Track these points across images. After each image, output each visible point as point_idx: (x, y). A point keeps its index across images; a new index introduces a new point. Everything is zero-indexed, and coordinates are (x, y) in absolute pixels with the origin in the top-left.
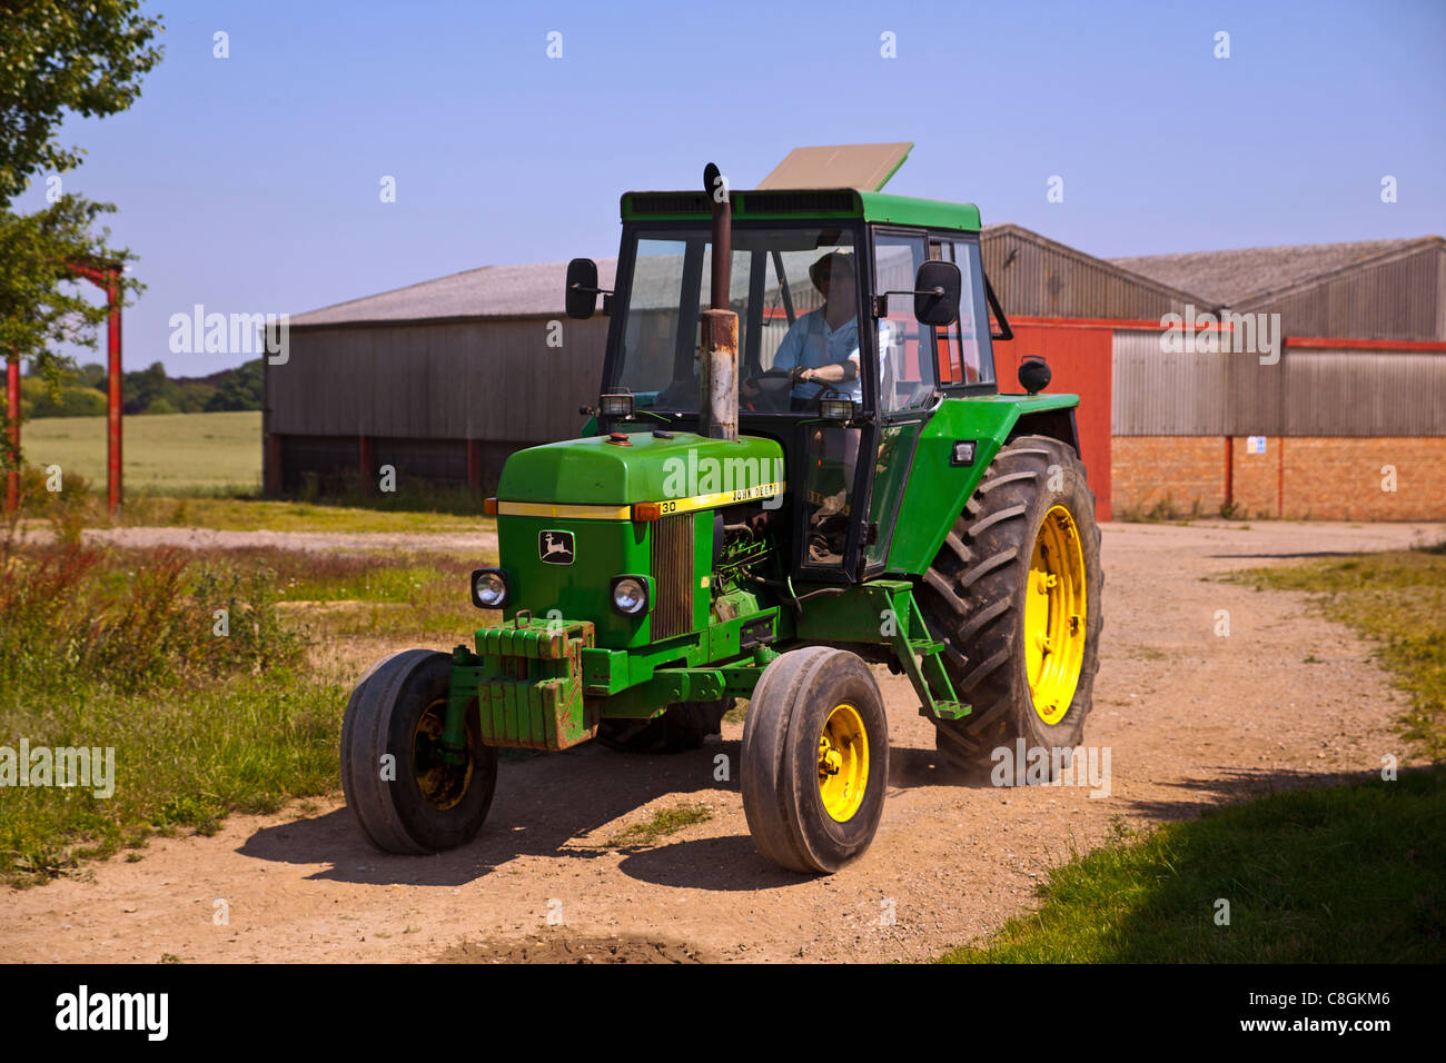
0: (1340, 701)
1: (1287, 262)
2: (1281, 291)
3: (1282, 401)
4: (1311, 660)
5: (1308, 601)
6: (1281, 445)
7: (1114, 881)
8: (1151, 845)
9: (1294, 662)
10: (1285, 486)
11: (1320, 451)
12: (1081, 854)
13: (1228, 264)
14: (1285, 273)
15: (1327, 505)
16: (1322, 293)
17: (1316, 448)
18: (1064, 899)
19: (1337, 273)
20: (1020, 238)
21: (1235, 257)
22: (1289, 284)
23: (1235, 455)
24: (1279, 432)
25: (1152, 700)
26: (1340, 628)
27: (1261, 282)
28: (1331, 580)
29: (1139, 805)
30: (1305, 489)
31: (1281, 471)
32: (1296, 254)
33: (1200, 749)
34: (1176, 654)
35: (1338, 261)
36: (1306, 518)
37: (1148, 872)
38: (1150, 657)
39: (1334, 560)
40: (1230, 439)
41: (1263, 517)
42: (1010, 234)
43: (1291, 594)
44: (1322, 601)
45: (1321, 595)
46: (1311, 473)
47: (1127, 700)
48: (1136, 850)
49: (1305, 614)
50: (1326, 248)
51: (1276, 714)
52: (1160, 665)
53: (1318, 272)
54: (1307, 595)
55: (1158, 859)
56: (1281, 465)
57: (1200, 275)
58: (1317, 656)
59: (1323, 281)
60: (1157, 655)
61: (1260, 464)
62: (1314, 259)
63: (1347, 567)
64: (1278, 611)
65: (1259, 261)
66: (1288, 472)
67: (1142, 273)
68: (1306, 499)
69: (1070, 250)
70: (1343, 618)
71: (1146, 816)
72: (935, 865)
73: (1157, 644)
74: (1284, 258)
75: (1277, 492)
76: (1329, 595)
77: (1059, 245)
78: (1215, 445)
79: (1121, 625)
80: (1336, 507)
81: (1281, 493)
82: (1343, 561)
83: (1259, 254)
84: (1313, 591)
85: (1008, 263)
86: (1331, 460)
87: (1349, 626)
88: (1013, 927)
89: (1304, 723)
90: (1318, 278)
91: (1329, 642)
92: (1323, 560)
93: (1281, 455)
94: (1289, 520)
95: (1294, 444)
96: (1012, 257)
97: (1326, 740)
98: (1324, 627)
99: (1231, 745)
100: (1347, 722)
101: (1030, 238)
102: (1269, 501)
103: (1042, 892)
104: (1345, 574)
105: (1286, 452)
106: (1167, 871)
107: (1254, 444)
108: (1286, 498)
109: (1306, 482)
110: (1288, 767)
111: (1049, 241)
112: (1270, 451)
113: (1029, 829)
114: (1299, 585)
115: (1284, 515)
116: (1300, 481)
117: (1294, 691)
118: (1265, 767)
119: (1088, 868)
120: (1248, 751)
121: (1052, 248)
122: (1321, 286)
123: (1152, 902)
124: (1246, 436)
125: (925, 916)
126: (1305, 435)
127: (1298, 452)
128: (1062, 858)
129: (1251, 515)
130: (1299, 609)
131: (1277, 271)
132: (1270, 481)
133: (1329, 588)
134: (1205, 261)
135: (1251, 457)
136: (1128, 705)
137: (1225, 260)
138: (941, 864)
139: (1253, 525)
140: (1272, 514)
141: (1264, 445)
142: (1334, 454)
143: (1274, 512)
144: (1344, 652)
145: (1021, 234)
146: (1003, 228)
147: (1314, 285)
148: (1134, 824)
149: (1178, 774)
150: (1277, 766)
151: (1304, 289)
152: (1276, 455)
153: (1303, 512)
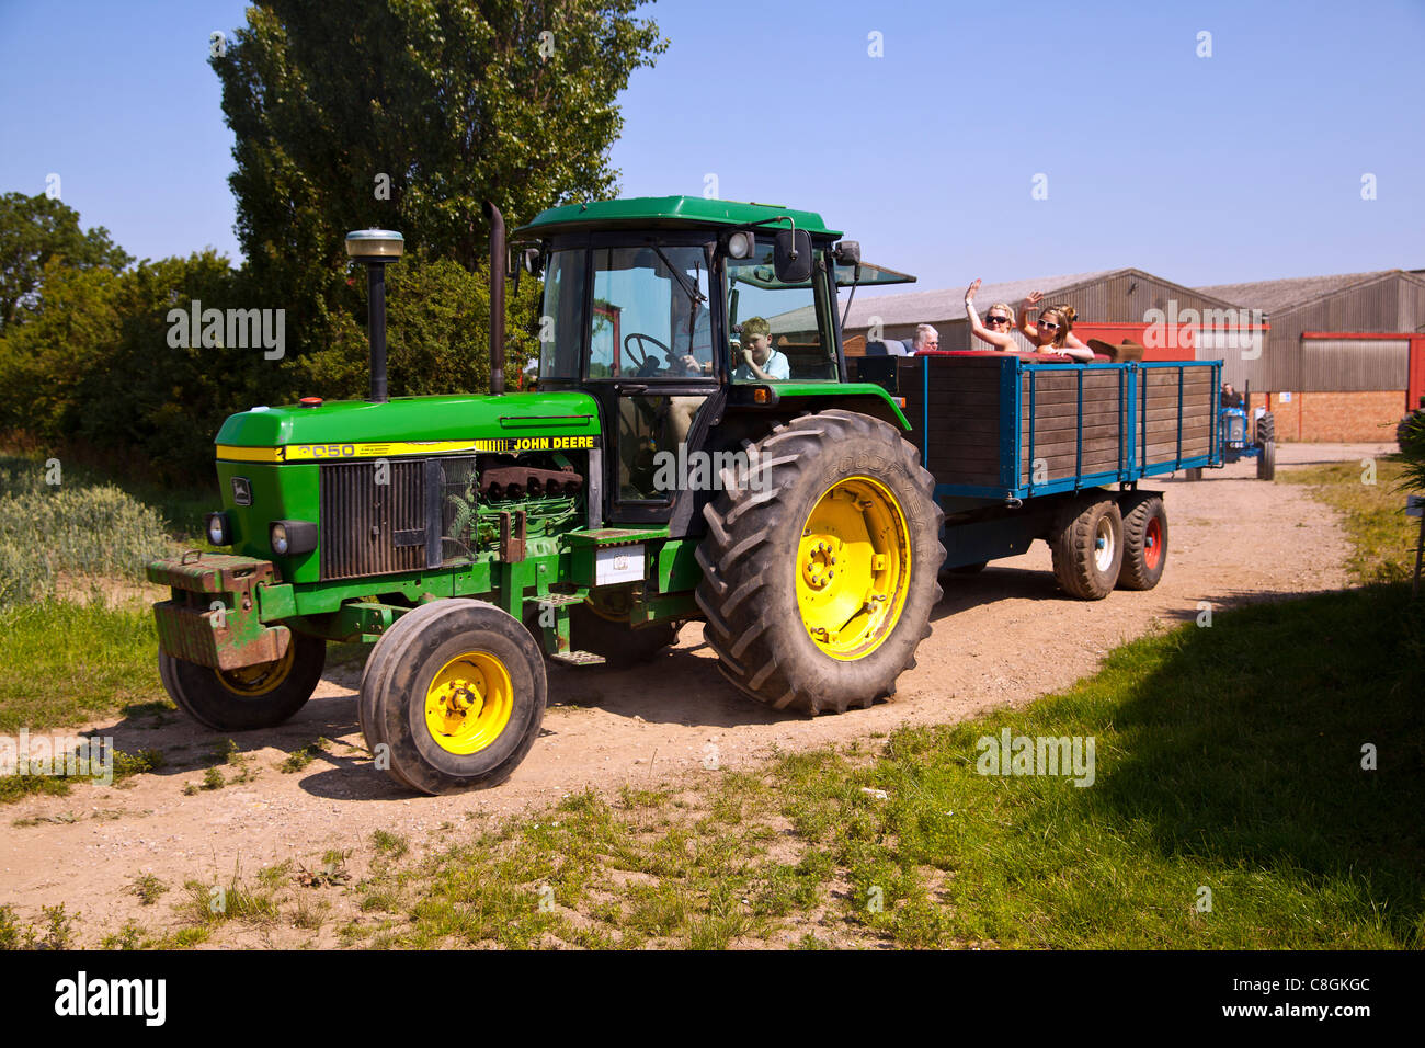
0: (1311, 550)
1: (1304, 287)
2: (1300, 305)
3: (1301, 370)
4: (1300, 525)
5: (1305, 490)
6: (1300, 398)
7: (1144, 656)
8: (1170, 636)
9: (1289, 526)
10: (1303, 423)
11: (1324, 401)
12: (1127, 641)
13: (1267, 289)
14: (1302, 294)
15: (1329, 433)
16: (1326, 305)
17: (1323, 399)
18: (1112, 667)
19: (1335, 293)
20: (1139, 277)
21: (1273, 285)
22: (1305, 300)
23: (1272, 404)
24: (1298, 388)
25: (1197, 550)
26: (1322, 506)
27: (1288, 300)
28: (1322, 478)
29: (1173, 612)
30: (1315, 424)
31: (1300, 413)
32: (1310, 282)
33: (1221, 579)
34: (1218, 523)
35: (1336, 286)
36: (1316, 441)
37: (1165, 651)
38: (1201, 525)
39: (1329, 465)
40: (1268, 394)
41: (1289, 440)
42: (1132, 274)
43: (1296, 487)
44: (1313, 491)
45: (1313, 487)
46: (1319, 414)
47: (1181, 550)
48: (1162, 638)
49: (1302, 498)
50: (1328, 278)
51: (1270, 557)
52: (1207, 528)
53: (1323, 293)
54: (1306, 487)
55: (1174, 643)
56: (1300, 408)
57: (1250, 296)
58: (1304, 523)
59: (1326, 298)
60: (1206, 523)
61: (1288, 409)
62: (1320, 285)
63: (1333, 470)
64: (1285, 496)
65: (1287, 287)
66: (1305, 414)
67: (1214, 296)
68: (1316, 430)
69: (1170, 283)
70: (1326, 500)
71: (1174, 618)
72: (1041, 646)
73: (1208, 517)
74: (1300, 285)
75: (1297, 426)
76: (1319, 486)
77: (1161, 280)
78: (1259, 398)
79: (1187, 506)
80: (1335, 434)
81: (1300, 427)
82: (1333, 466)
83: (1287, 283)
84: (1309, 484)
85: (1131, 292)
86: (1332, 406)
87: (1328, 505)
88: (1081, 682)
89: (1287, 562)
90: (1323, 296)
91: (1315, 514)
92: (1320, 466)
93: (1300, 403)
94: (1305, 442)
95: (1308, 397)
96: (1133, 288)
97: (1298, 573)
98: (1313, 505)
99: (1241, 576)
100: (1313, 562)
101: (1144, 276)
102: (1293, 431)
103: (1103, 662)
104: (1332, 474)
105: (1303, 401)
106: (1177, 650)
107: (1284, 397)
108: (1304, 429)
109: (1316, 419)
110: (1272, 589)
111: (1155, 278)
112: (1293, 401)
113: (1101, 626)
114: (1302, 481)
115: (1303, 438)
116: (1312, 418)
117: (1285, 544)
118: (1257, 589)
119: (1131, 649)
120: (1250, 579)
121: (1158, 282)
122: (1325, 301)
123: (1164, 668)
124: (1279, 392)
125: (1031, 676)
126: (1316, 391)
127: (1311, 401)
128: (1115, 643)
129: (1281, 439)
130: (1297, 495)
131: (1298, 293)
132: (1293, 419)
133: (1319, 483)
134: (1253, 287)
135: (1282, 405)
136: (1181, 552)
137: (1266, 286)
138: (1046, 646)
139: (1282, 445)
140: (1295, 439)
141: (1290, 398)
142: (1334, 402)
143: (1296, 437)
144: (1323, 520)
145: (1139, 274)
146: (1127, 271)
147: (1321, 300)
148: (1164, 623)
149: (1201, 593)
150: (1265, 588)
151: (1314, 303)
152: (1297, 404)
153: (1314, 437)
